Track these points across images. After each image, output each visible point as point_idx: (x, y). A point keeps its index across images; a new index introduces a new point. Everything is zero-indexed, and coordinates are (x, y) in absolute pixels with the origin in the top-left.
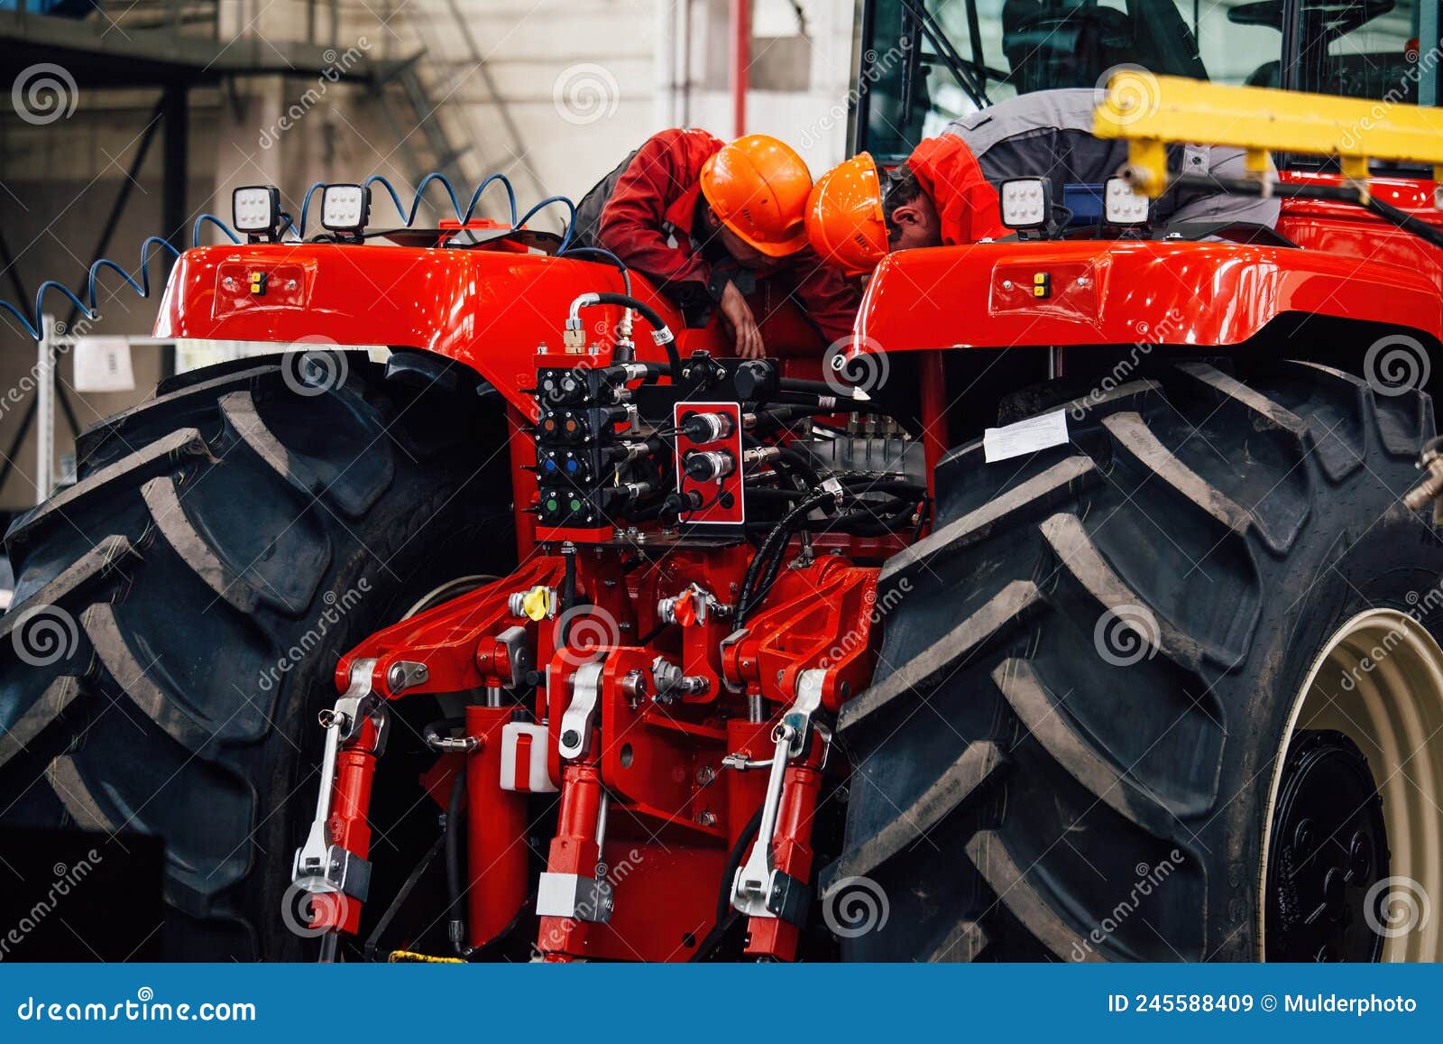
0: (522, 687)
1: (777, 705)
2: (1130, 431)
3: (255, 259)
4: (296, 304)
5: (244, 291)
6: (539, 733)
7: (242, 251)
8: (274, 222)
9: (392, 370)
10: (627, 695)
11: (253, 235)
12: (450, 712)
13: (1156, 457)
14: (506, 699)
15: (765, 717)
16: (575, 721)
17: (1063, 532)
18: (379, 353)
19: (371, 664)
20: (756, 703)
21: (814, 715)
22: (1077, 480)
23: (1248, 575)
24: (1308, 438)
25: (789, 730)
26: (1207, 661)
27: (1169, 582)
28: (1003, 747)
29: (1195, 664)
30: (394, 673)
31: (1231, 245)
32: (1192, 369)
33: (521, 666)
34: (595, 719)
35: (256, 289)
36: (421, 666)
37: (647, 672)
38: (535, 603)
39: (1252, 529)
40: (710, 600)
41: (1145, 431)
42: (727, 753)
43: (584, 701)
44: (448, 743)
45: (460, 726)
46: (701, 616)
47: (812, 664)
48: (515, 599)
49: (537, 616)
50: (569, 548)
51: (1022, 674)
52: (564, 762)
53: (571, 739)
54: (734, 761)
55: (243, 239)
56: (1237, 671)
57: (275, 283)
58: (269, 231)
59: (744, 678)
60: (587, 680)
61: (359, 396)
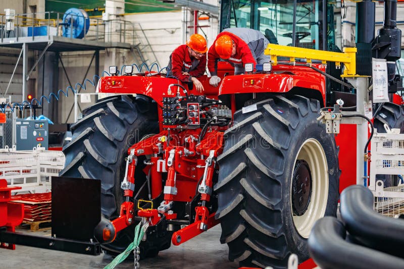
0: (161, 153)
1: (206, 156)
2: (268, 107)
3: (113, 79)
4: (120, 86)
5: (111, 84)
6: (164, 162)
7: (111, 77)
8: (116, 72)
9: (137, 98)
10: (179, 155)
11: (113, 75)
12: (148, 158)
13: (272, 112)
14: (158, 155)
15: (204, 158)
16: (170, 159)
17: (257, 126)
18: (134, 95)
19: (134, 150)
20: (202, 156)
21: (213, 159)
22: (259, 117)
23: (289, 132)
24: (299, 109)
25: (208, 161)
26: (282, 148)
27: (275, 134)
28: (247, 164)
29: (280, 149)
30: (138, 151)
31: (284, 75)
32: (278, 97)
33: (161, 150)
34: (174, 159)
35: (113, 84)
36: (143, 150)
37: (183, 151)
38: (163, 139)
39: (289, 125)
40: (194, 138)
41: (270, 107)
42: (197, 165)
43: (172, 156)
44: (148, 163)
45: (150, 160)
46: (192, 141)
47: (212, 149)
48: (159, 138)
49: (163, 141)
50: (169, 129)
51: (249, 151)
52: (168, 167)
53: (170, 163)
54: (199, 166)
55: (111, 75)
56: (287, 150)
57: (116, 83)
58: (116, 74)
59: (200, 152)
60: (172, 152)
61: (131, 102)
